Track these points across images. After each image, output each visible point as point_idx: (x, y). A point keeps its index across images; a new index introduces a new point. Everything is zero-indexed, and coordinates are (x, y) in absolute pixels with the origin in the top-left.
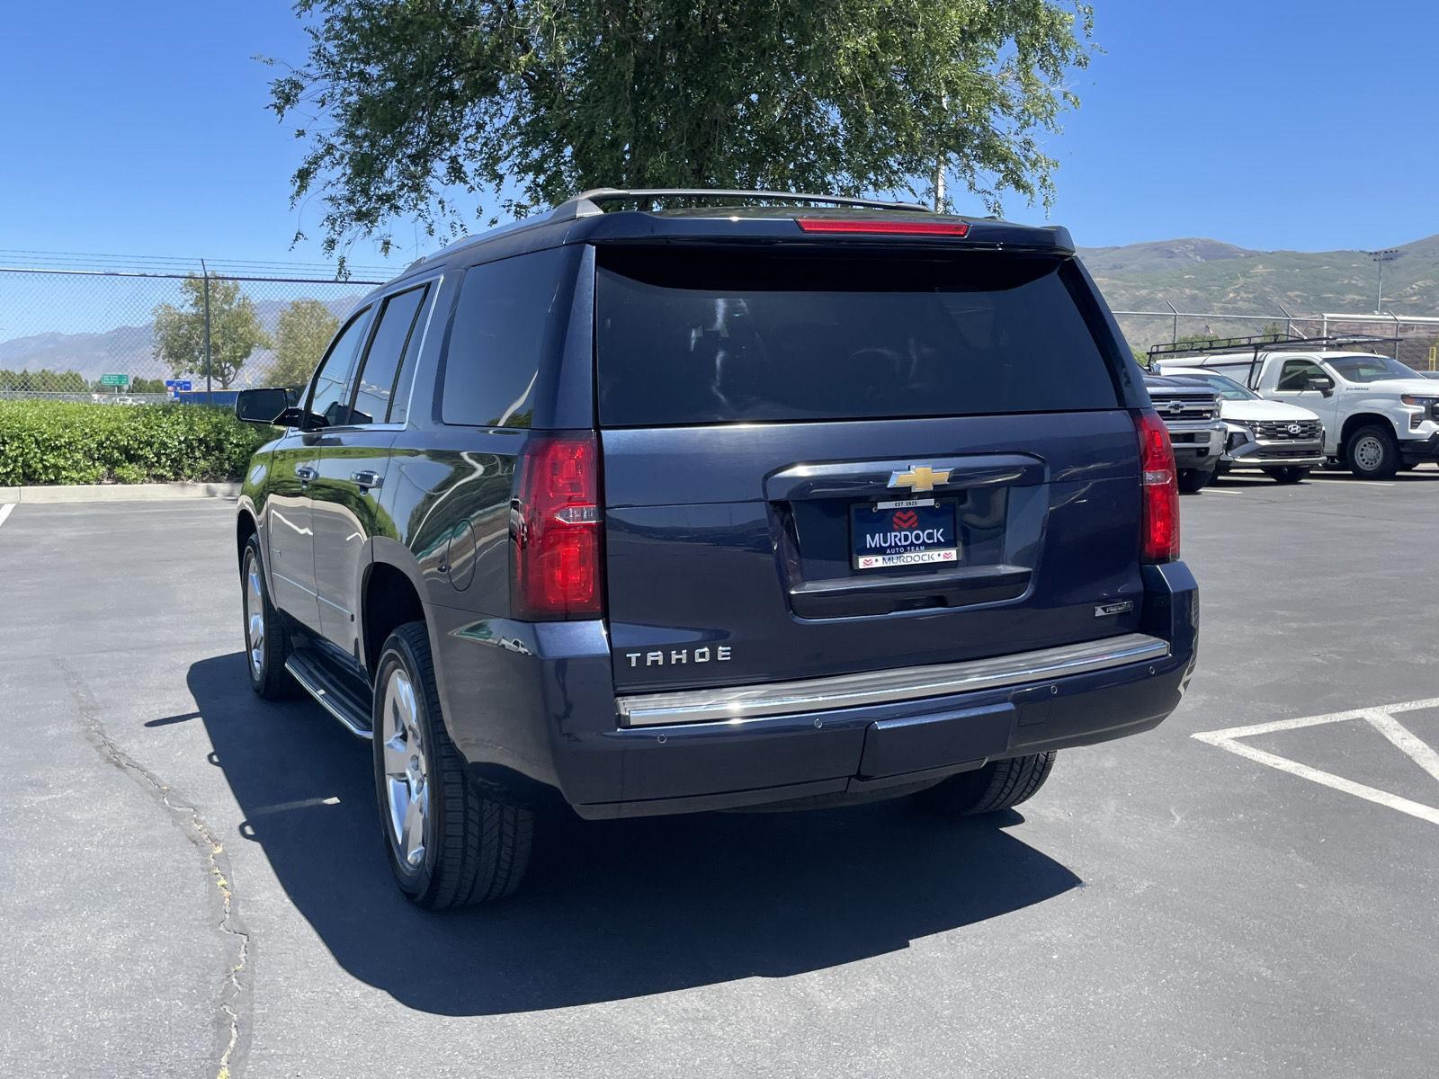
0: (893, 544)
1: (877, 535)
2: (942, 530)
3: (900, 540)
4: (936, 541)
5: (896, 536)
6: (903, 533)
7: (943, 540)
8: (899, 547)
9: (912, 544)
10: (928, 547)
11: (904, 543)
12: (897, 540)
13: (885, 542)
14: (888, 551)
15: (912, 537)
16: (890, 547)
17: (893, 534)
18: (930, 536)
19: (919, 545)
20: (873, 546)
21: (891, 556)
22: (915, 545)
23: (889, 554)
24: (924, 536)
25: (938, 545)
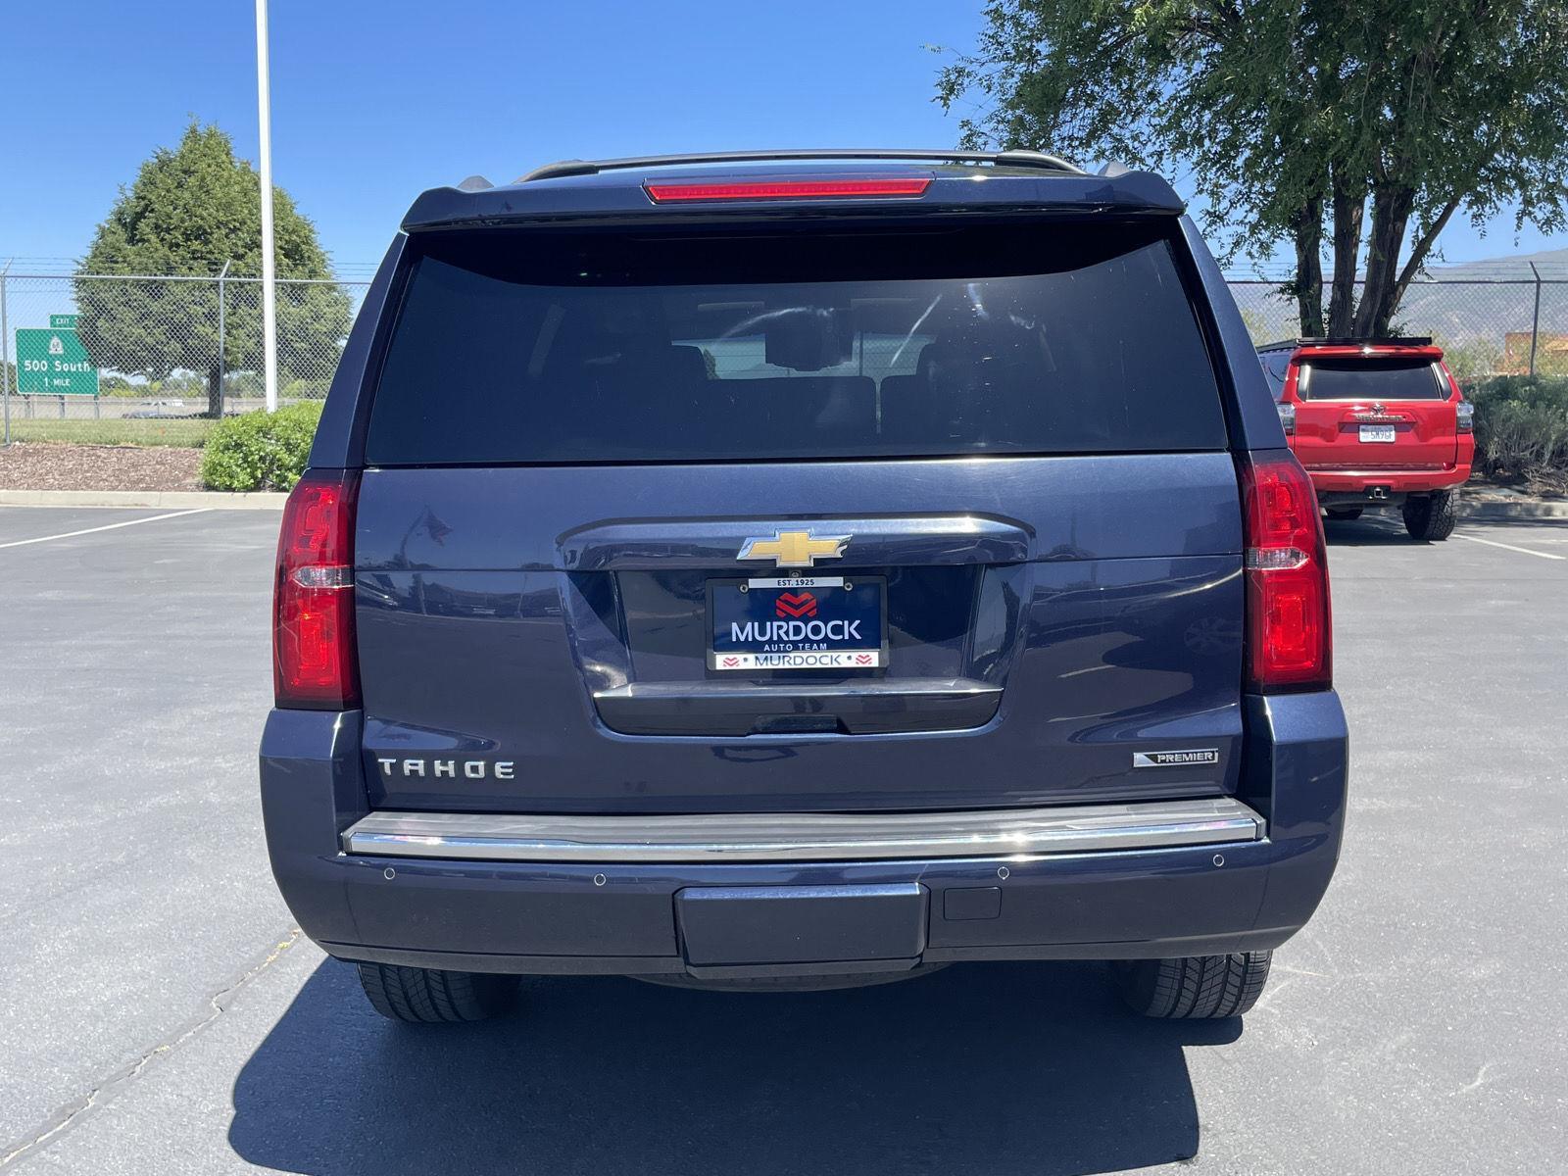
0: (775, 638)
1: (749, 624)
2: (857, 622)
3: (787, 633)
4: (847, 637)
5: (780, 627)
6: (792, 624)
7: (858, 637)
8: (786, 643)
9: (806, 639)
10: (833, 645)
11: (792, 638)
12: (781, 632)
13: (762, 633)
14: (767, 648)
15: (806, 630)
16: (770, 641)
17: (775, 624)
18: (837, 630)
19: (818, 642)
20: (742, 639)
21: (769, 655)
22: (812, 642)
23: (767, 652)
24: (826, 630)
25: (851, 644)
